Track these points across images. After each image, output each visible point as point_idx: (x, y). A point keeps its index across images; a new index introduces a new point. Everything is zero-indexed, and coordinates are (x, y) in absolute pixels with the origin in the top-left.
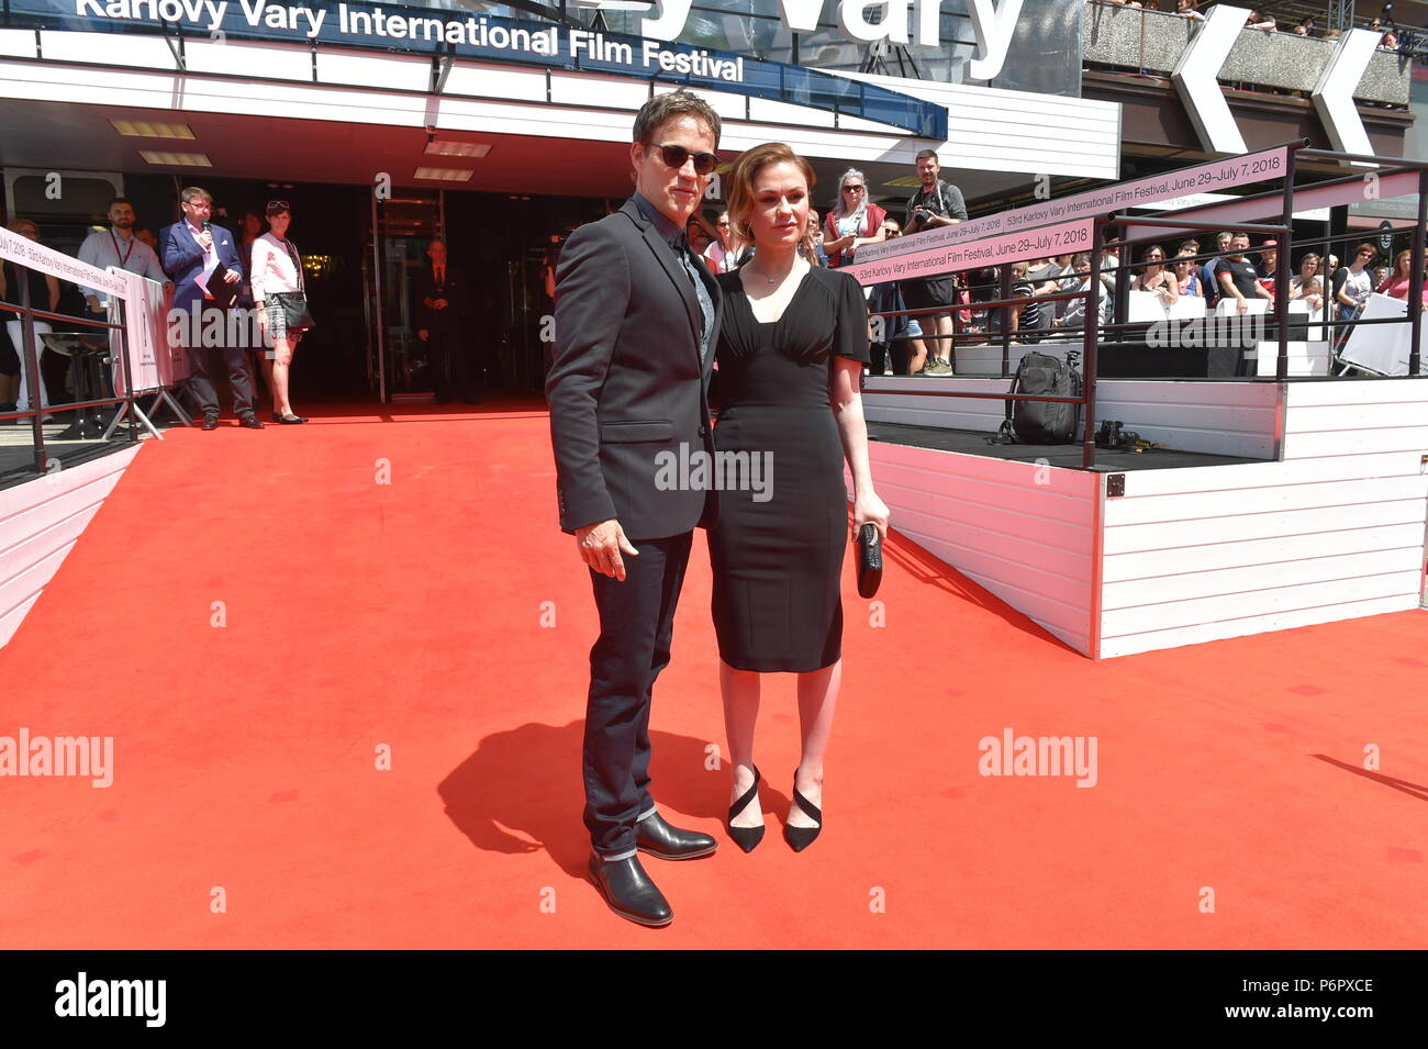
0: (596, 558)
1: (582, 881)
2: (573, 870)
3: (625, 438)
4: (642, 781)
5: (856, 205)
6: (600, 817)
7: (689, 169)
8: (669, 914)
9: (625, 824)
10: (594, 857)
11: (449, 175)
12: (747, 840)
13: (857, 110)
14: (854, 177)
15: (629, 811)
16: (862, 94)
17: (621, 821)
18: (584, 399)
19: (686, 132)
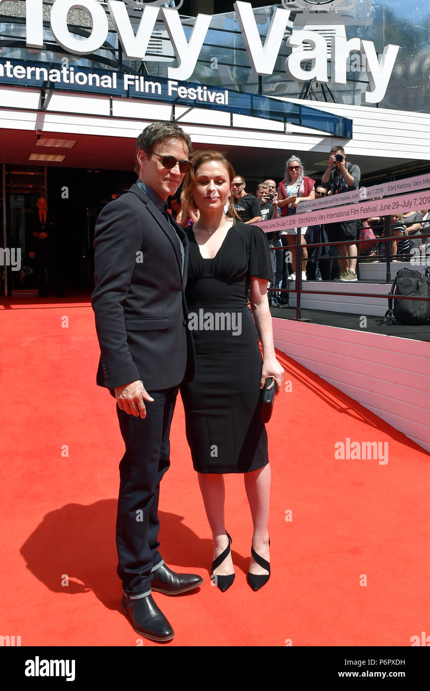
0: (128, 404)
1: (116, 612)
2: (111, 604)
3: (141, 329)
4: (154, 545)
5: (296, 179)
6: (127, 571)
7: (176, 170)
8: (171, 633)
9: (143, 574)
10: (125, 597)
11: (50, 158)
12: (225, 583)
13: (297, 121)
14: (295, 161)
15: (146, 566)
16: (300, 111)
17: (140, 573)
18: (117, 306)
19: (175, 148)
